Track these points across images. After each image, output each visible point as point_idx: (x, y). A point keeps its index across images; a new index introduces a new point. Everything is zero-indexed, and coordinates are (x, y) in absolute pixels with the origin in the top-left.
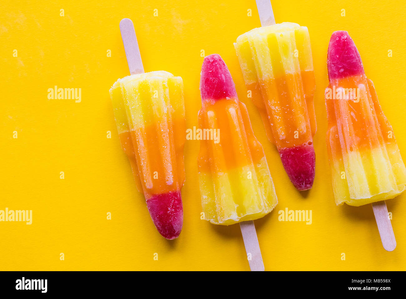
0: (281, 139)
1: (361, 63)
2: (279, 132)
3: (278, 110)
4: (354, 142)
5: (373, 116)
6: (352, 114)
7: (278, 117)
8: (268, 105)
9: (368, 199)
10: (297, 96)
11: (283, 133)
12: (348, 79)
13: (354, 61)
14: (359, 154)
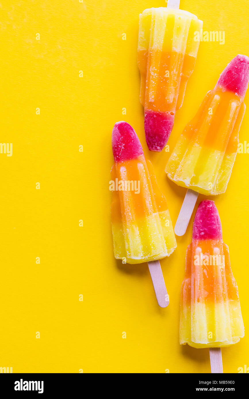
0: (150, 101)
1: (220, 230)
2: (150, 95)
3: (155, 77)
4: (202, 295)
5: (222, 276)
6: (205, 271)
7: (153, 82)
8: (149, 71)
9: (206, 344)
10: (175, 71)
11: (153, 97)
12: (207, 242)
13: (214, 227)
14: (204, 305)
